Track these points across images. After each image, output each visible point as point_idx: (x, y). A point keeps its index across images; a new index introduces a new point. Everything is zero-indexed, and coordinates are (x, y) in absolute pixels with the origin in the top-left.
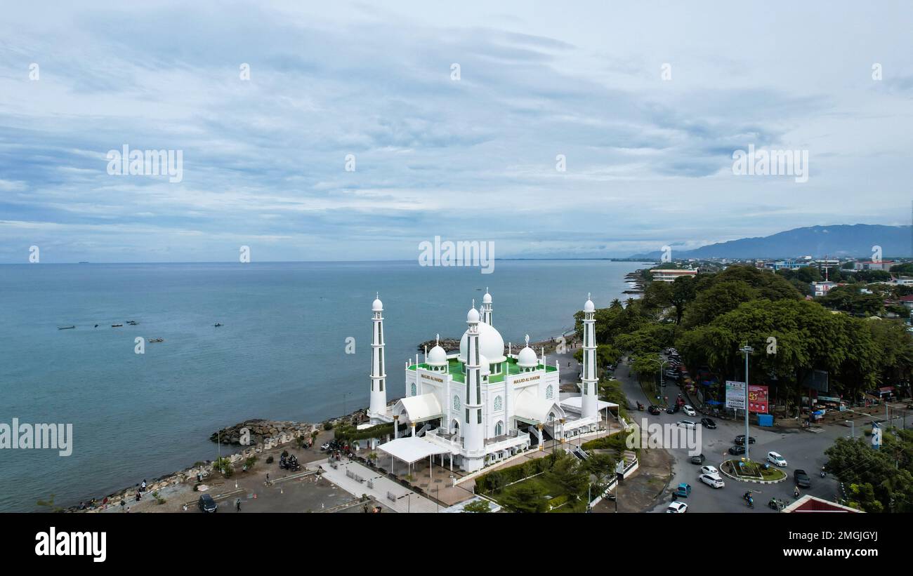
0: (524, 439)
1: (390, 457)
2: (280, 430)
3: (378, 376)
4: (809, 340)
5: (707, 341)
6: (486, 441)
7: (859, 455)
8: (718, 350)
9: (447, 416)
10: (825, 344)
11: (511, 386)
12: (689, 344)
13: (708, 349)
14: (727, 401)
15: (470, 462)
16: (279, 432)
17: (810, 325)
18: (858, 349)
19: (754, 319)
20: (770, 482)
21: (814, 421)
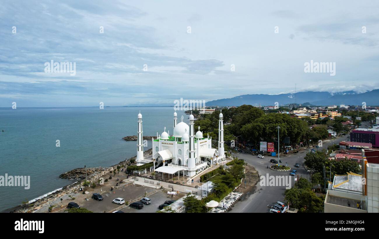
0: (205, 164)
1: (161, 173)
2: (94, 171)
3: (141, 145)
4: (287, 126)
5: (254, 128)
6: (197, 164)
7: (314, 158)
8: (258, 131)
9: (175, 158)
10: (291, 127)
11: (199, 145)
12: (247, 129)
13: (255, 131)
14: (261, 149)
15: (191, 173)
16: (94, 172)
17: (287, 121)
18: (300, 129)
19: (270, 120)
20: (287, 170)
21: (286, 153)
